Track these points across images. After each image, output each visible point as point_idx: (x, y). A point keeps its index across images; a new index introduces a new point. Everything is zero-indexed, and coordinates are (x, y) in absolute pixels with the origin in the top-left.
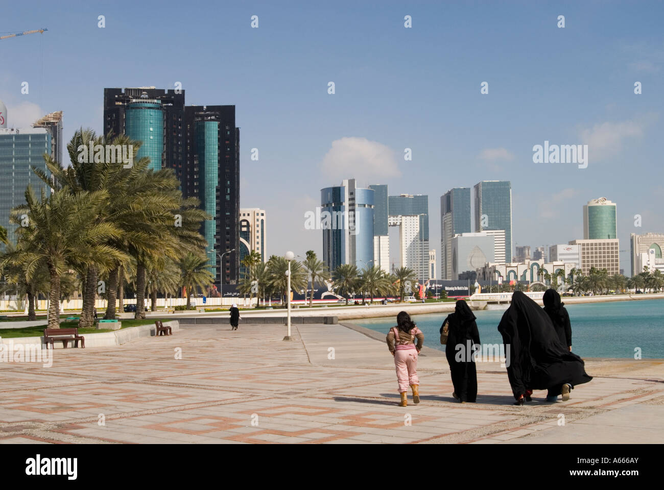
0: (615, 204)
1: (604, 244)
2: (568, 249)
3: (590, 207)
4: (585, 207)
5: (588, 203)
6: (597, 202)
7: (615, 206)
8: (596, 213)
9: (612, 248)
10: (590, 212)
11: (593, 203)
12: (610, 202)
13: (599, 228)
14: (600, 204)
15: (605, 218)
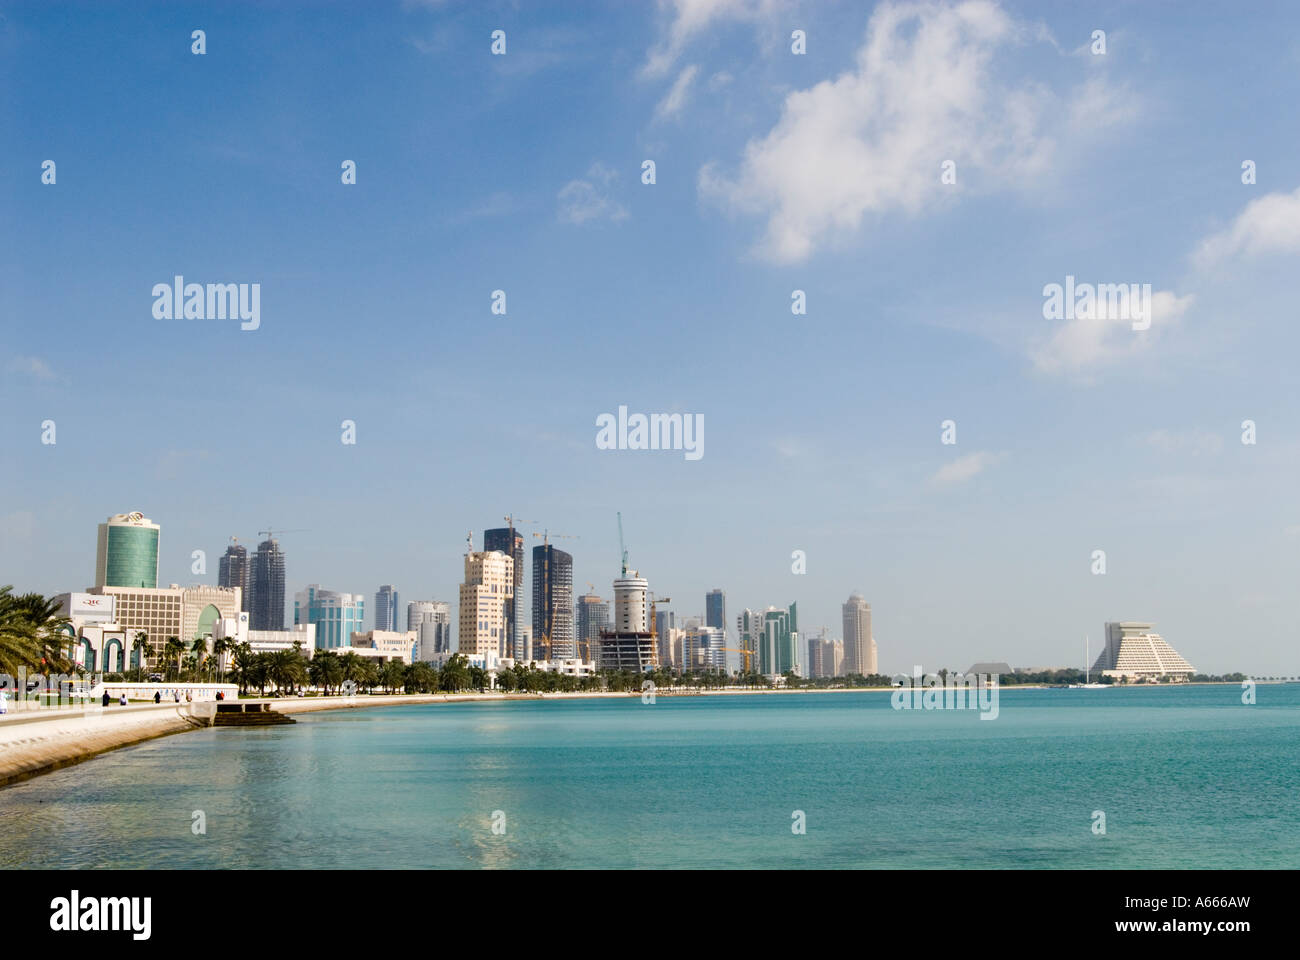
0: (157, 527)
1: (132, 597)
2: (91, 603)
3: (111, 528)
4: (102, 528)
5: (109, 519)
6: (127, 520)
7: (157, 531)
8: (123, 540)
9: (170, 607)
10: (112, 536)
11: (118, 522)
12: (149, 521)
13: (126, 569)
14: (131, 524)
15: (139, 551)
